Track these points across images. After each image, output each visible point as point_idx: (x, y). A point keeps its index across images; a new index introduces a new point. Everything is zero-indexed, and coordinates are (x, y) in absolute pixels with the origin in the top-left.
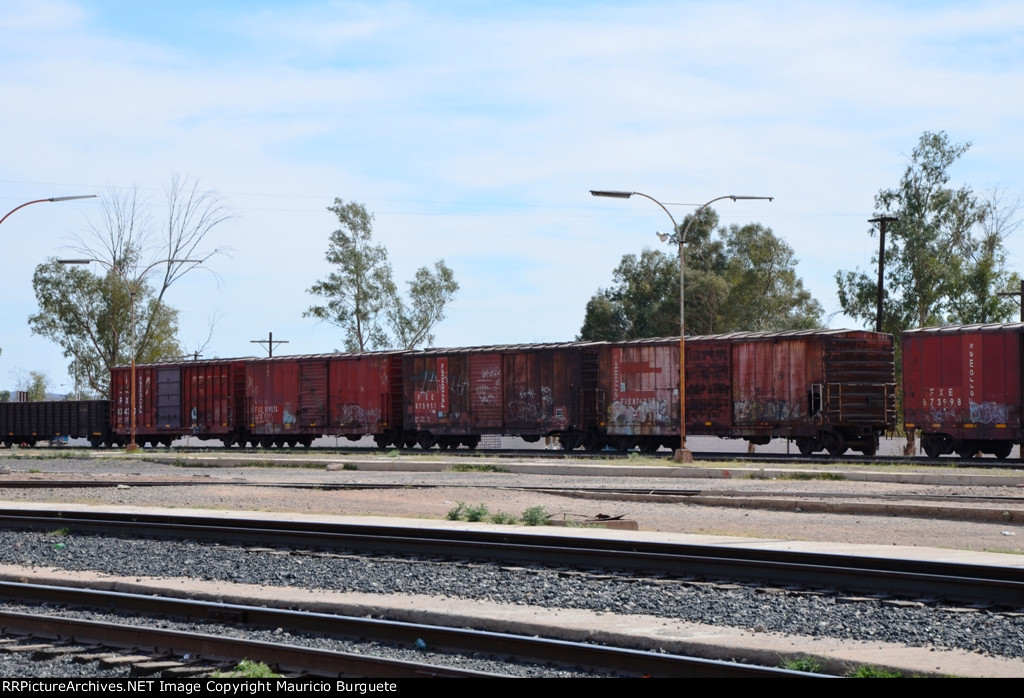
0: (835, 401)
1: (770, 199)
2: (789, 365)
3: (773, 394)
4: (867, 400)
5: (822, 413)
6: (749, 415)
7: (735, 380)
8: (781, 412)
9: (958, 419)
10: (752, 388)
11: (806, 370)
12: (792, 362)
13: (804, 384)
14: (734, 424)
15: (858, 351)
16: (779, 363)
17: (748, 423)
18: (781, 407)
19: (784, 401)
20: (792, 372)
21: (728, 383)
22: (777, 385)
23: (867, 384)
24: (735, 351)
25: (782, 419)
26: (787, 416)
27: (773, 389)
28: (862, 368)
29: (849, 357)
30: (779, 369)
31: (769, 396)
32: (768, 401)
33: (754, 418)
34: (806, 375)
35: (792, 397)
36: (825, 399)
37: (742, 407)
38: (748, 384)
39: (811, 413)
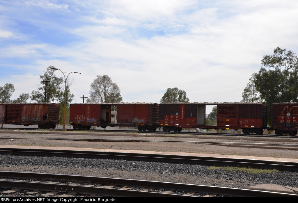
0: (50, 117)
1: (80, 73)
2: (38, 110)
3: (33, 116)
4: (55, 117)
5: (47, 120)
6: (26, 120)
7: (22, 113)
8: (35, 120)
9: (84, 122)
10: (27, 114)
11: (43, 111)
12: (39, 109)
13: (42, 114)
14: (21, 122)
15: (54, 107)
16: (35, 109)
17: (25, 122)
18: (35, 118)
19: (36, 117)
20: (39, 111)
21: (20, 113)
22: (35, 114)
23: (55, 114)
24: (22, 106)
25: (36, 121)
26: (37, 120)
27: (33, 115)
28: (54, 111)
29: (52, 108)
30: (35, 110)
31: (32, 116)
32: (32, 117)
33: (27, 120)
34: (43, 112)
35: (39, 116)
36: (48, 117)
37: (24, 118)
38: (26, 113)
39: (44, 120)
